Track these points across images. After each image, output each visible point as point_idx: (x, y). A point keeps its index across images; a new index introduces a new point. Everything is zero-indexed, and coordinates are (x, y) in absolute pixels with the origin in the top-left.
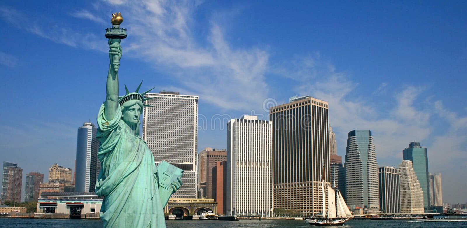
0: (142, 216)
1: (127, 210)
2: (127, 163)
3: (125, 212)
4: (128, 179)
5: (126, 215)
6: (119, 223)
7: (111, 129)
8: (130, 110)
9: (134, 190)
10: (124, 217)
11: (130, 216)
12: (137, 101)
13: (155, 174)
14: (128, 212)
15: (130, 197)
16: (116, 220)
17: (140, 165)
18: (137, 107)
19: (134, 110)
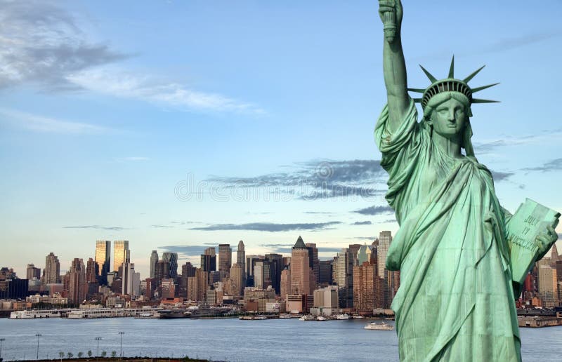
0: (454, 299)
1: (426, 290)
2: (424, 206)
3: (424, 293)
4: (427, 234)
5: (426, 299)
6: (414, 313)
7: (397, 147)
8: (440, 111)
9: (438, 254)
10: (423, 303)
11: (432, 301)
12: (453, 93)
13: (486, 221)
14: (430, 294)
15: (431, 267)
16: (408, 311)
17: (453, 207)
18: (452, 104)
19: (446, 109)
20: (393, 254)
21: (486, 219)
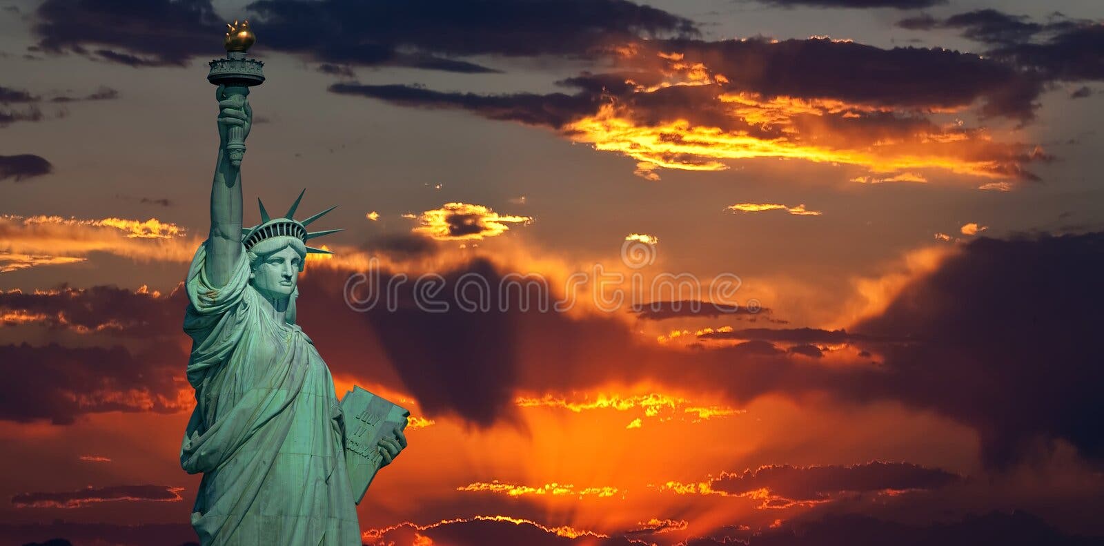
0: (302, 524)
1: (261, 508)
2: (263, 392)
3: (258, 512)
4: (266, 433)
5: (261, 520)
6: (241, 539)
7: (223, 307)
8: (271, 262)
9: (281, 459)
10: (256, 526)
11: (269, 523)
12: (291, 239)
13: (335, 418)
14: (267, 514)
15: (270, 477)
16: (233, 532)
17: (297, 397)
18: (289, 254)
19: (282, 260)
20: (212, 453)
21: (335, 416)
